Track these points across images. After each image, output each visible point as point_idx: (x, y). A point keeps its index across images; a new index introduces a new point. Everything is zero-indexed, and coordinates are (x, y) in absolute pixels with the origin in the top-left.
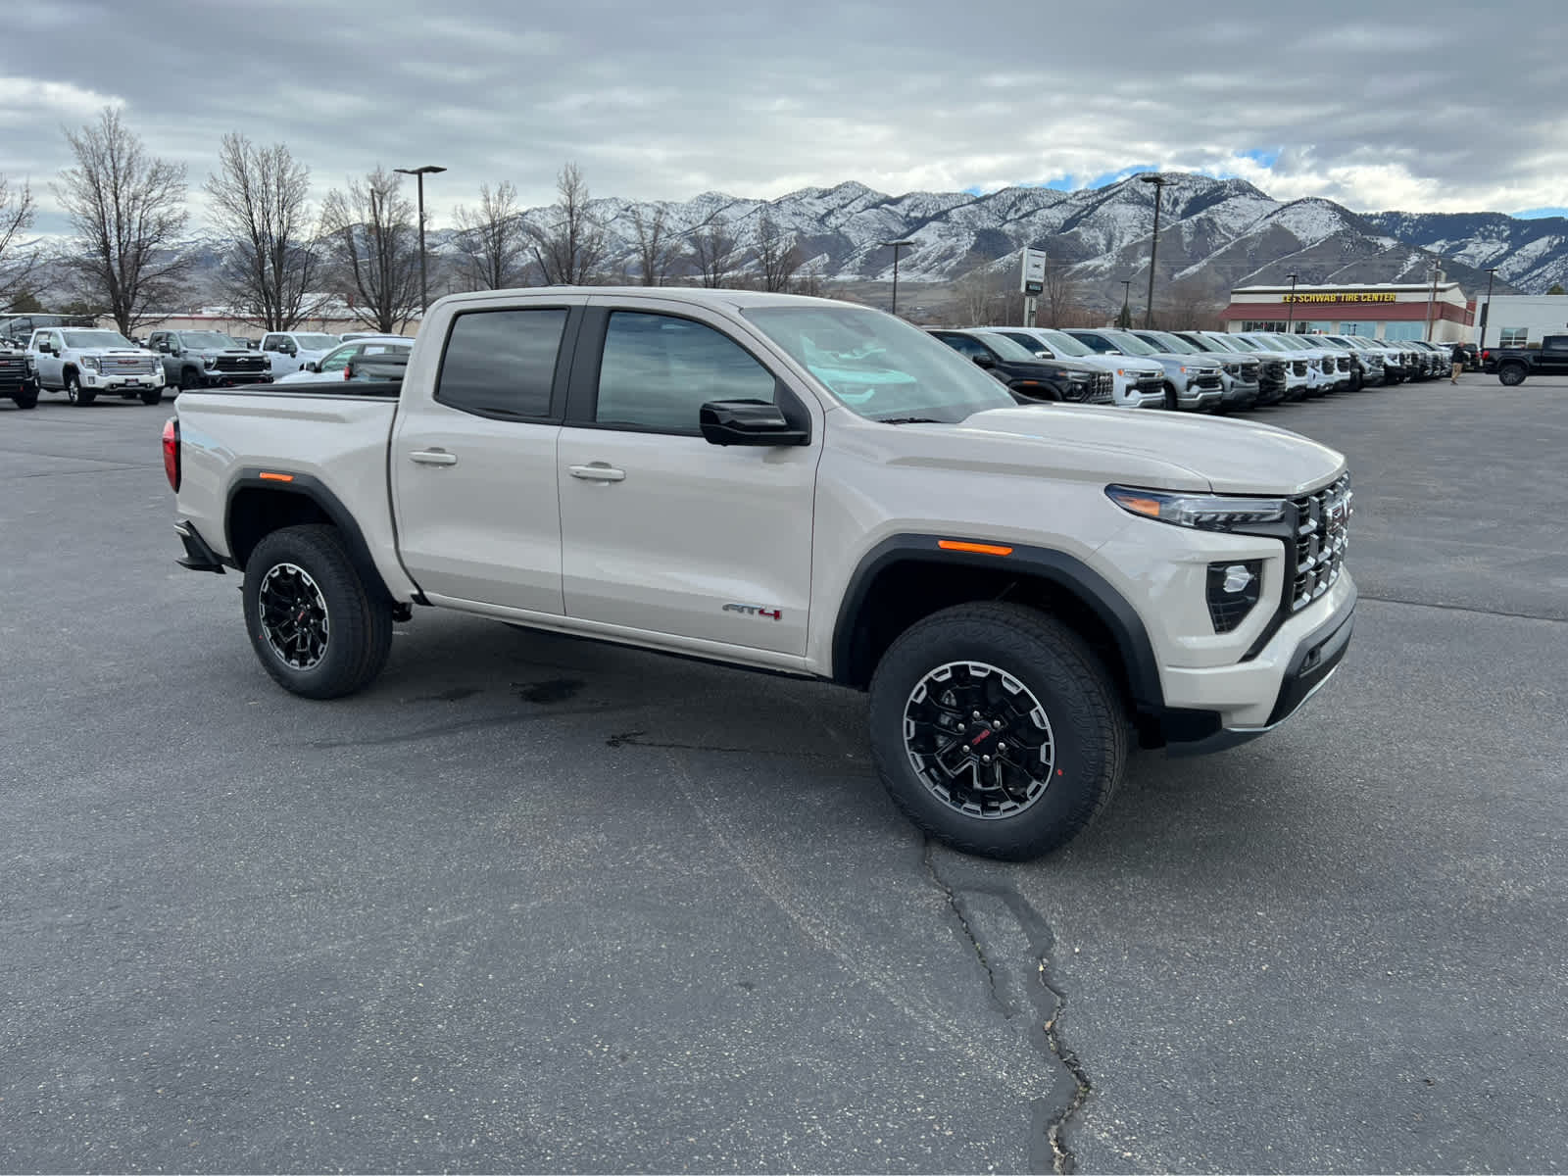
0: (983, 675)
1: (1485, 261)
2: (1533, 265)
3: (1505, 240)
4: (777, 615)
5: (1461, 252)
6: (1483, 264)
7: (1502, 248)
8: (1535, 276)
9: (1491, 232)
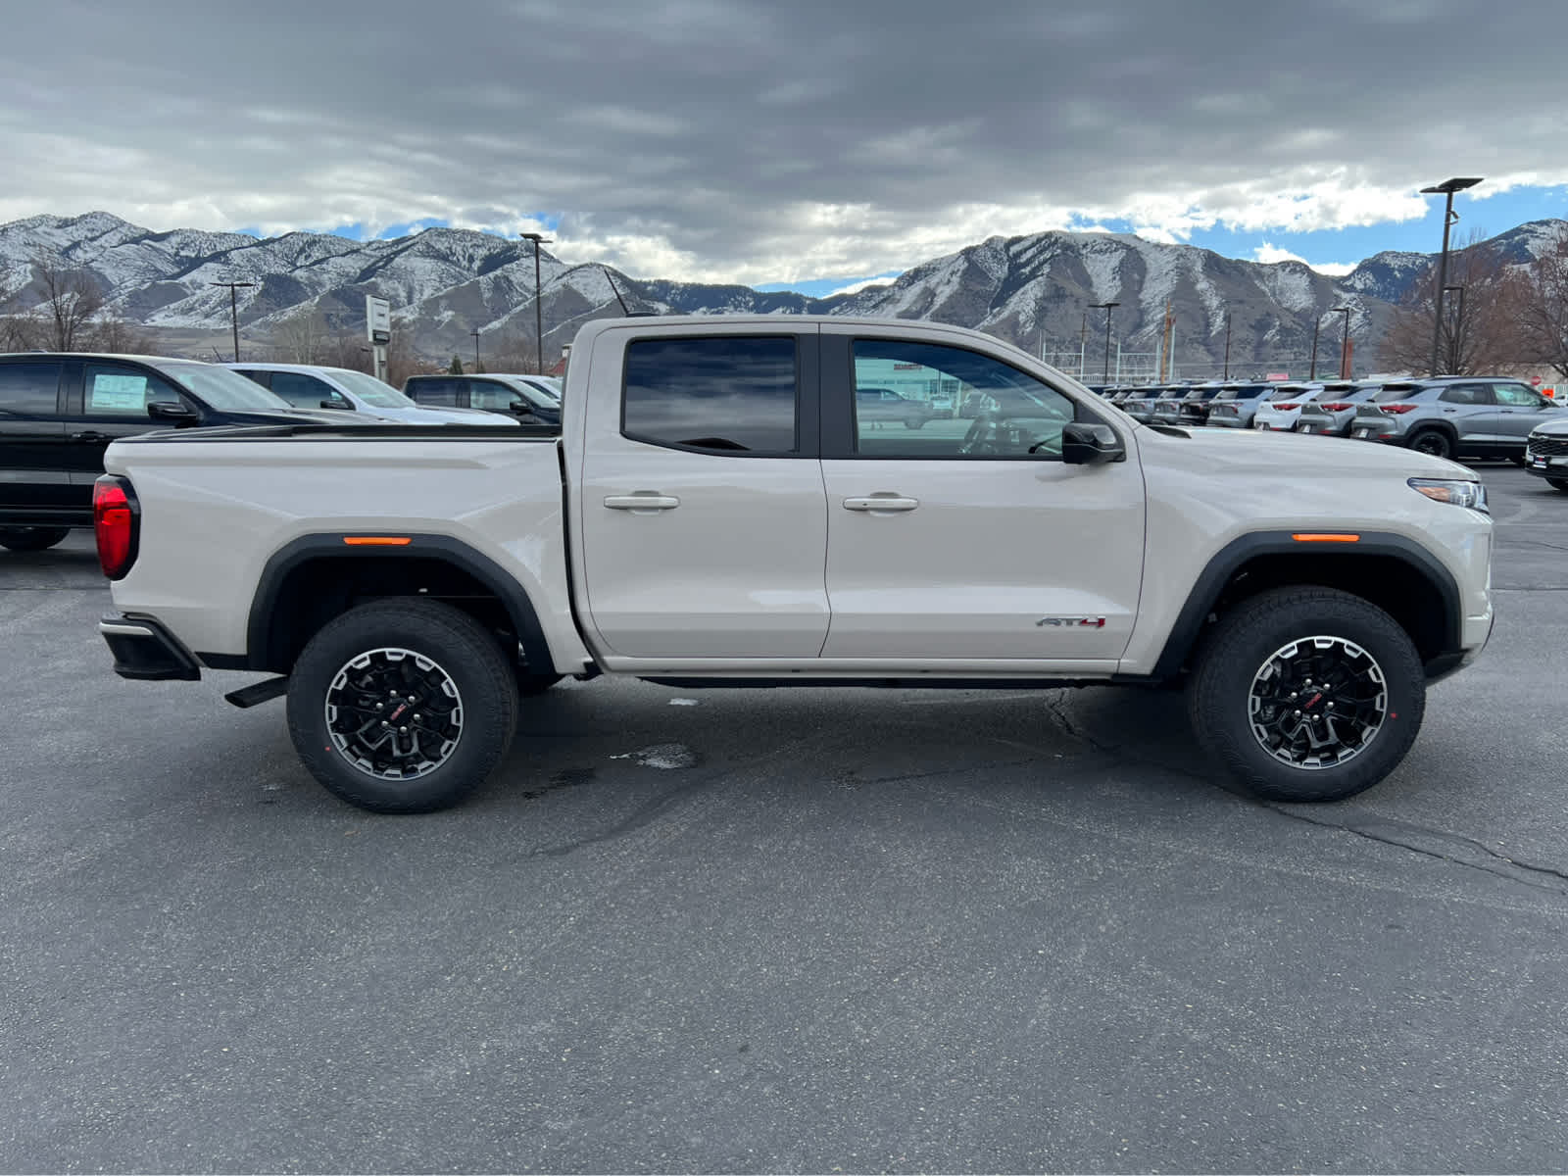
0: (1327, 646)
3: (751, 309)
4: (1101, 622)
9: (740, 302)
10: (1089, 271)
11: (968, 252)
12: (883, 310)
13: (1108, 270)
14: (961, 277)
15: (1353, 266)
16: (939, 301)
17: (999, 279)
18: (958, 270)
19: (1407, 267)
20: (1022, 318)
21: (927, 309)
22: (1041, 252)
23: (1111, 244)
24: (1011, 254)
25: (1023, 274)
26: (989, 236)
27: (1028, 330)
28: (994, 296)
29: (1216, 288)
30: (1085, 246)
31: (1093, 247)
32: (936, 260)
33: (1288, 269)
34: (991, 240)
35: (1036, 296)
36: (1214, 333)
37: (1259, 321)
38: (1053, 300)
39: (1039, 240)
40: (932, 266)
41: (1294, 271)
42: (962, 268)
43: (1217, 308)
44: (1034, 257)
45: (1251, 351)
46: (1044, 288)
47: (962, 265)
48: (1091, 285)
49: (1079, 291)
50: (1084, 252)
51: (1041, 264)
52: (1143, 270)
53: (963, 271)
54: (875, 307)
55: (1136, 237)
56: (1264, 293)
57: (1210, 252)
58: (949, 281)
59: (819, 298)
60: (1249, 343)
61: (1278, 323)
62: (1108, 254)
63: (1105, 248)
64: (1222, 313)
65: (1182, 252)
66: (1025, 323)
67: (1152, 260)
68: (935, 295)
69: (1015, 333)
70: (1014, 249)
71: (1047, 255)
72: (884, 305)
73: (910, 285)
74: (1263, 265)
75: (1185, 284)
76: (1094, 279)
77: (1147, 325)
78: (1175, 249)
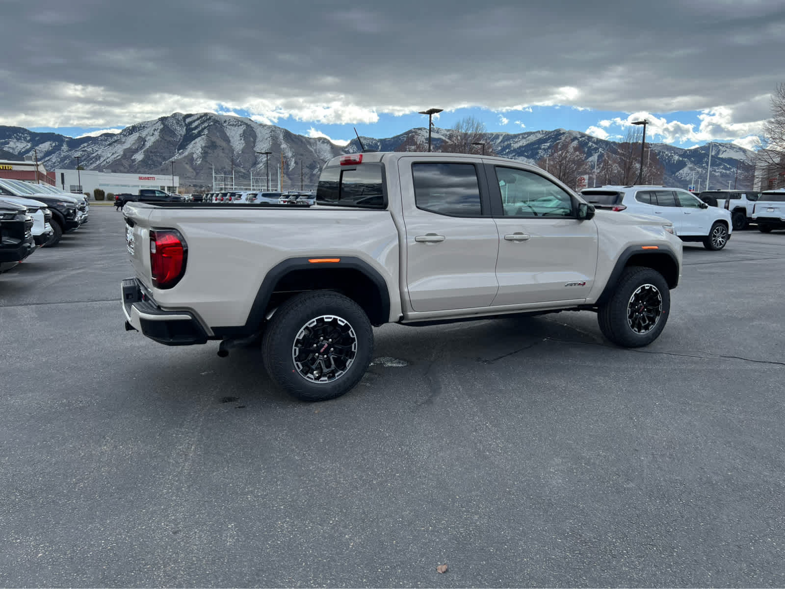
1: (20, 151)
2: (44, 155)
3: (28, 142)
4: (584, 284)
5: (7, 146)
6: (20, 153)
7: (27, 145)
8: (47, 161)
9: (21, 137)
10: (228, 135)
11: (163, 120)
12: (115, 147)
13: (238, 135)
14: (159, 132)
15: (349, 142)
16: (148, 144)
17: (181, 135)
18: (158, 129)
19: (369, 144)
20: (195, 156)
21: (141, 148)
22: (202, 123)
23: (238, 122)
24: (187, 122)
25: (193, 133)
26: (174, 112)
27: (199, 162)
28: (179, 144)
29: (290, 147)
30: (225, 122)
31: (229, 123)
32: (145, 122)
33: (321, 141)
34: (175, 114)
35: (202, 145)
36: (291, 169)
37: (310, 165)
38: (211, 148)
39: (201, 117)
40: (142, 126)
41: (323, 142)
42: (160, 128)
43: (292, 157)
44: (199, 125)
45: (308, 179)
46: (206, 141)
47: (160, 126)
48: (229, 141)
49: (224, 144)
50: (225, 125)
51: (203, 129)
52: (255, 137)
53: (161, 130)
54: (110, 145)
55: (250, 120)
56: (312, 152)
57: (286, 130)
58: (153, 134)
59: (73, 138)
60: (306, 175)
61: (318, 166)
62: (237, 127)
63: (235, 123)
64: (294, 160)
65: (273, 129)
66: (197, 159)
67: (258, 131)
68: (146, 141)
69: (192, 164)
70: (188, 120)
71: (206, 124)
72: (115, 144)
73: (130, 134)
74: (311, 138)
75: (276, 145)
76: (230, 139)
77: (259, 163)
78: (269, 127)
